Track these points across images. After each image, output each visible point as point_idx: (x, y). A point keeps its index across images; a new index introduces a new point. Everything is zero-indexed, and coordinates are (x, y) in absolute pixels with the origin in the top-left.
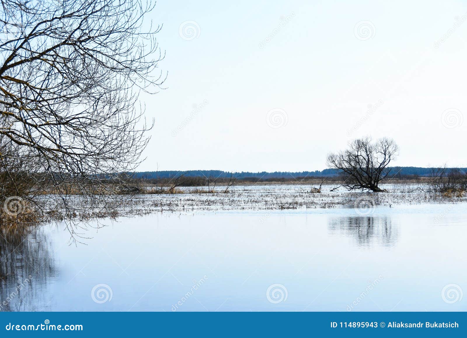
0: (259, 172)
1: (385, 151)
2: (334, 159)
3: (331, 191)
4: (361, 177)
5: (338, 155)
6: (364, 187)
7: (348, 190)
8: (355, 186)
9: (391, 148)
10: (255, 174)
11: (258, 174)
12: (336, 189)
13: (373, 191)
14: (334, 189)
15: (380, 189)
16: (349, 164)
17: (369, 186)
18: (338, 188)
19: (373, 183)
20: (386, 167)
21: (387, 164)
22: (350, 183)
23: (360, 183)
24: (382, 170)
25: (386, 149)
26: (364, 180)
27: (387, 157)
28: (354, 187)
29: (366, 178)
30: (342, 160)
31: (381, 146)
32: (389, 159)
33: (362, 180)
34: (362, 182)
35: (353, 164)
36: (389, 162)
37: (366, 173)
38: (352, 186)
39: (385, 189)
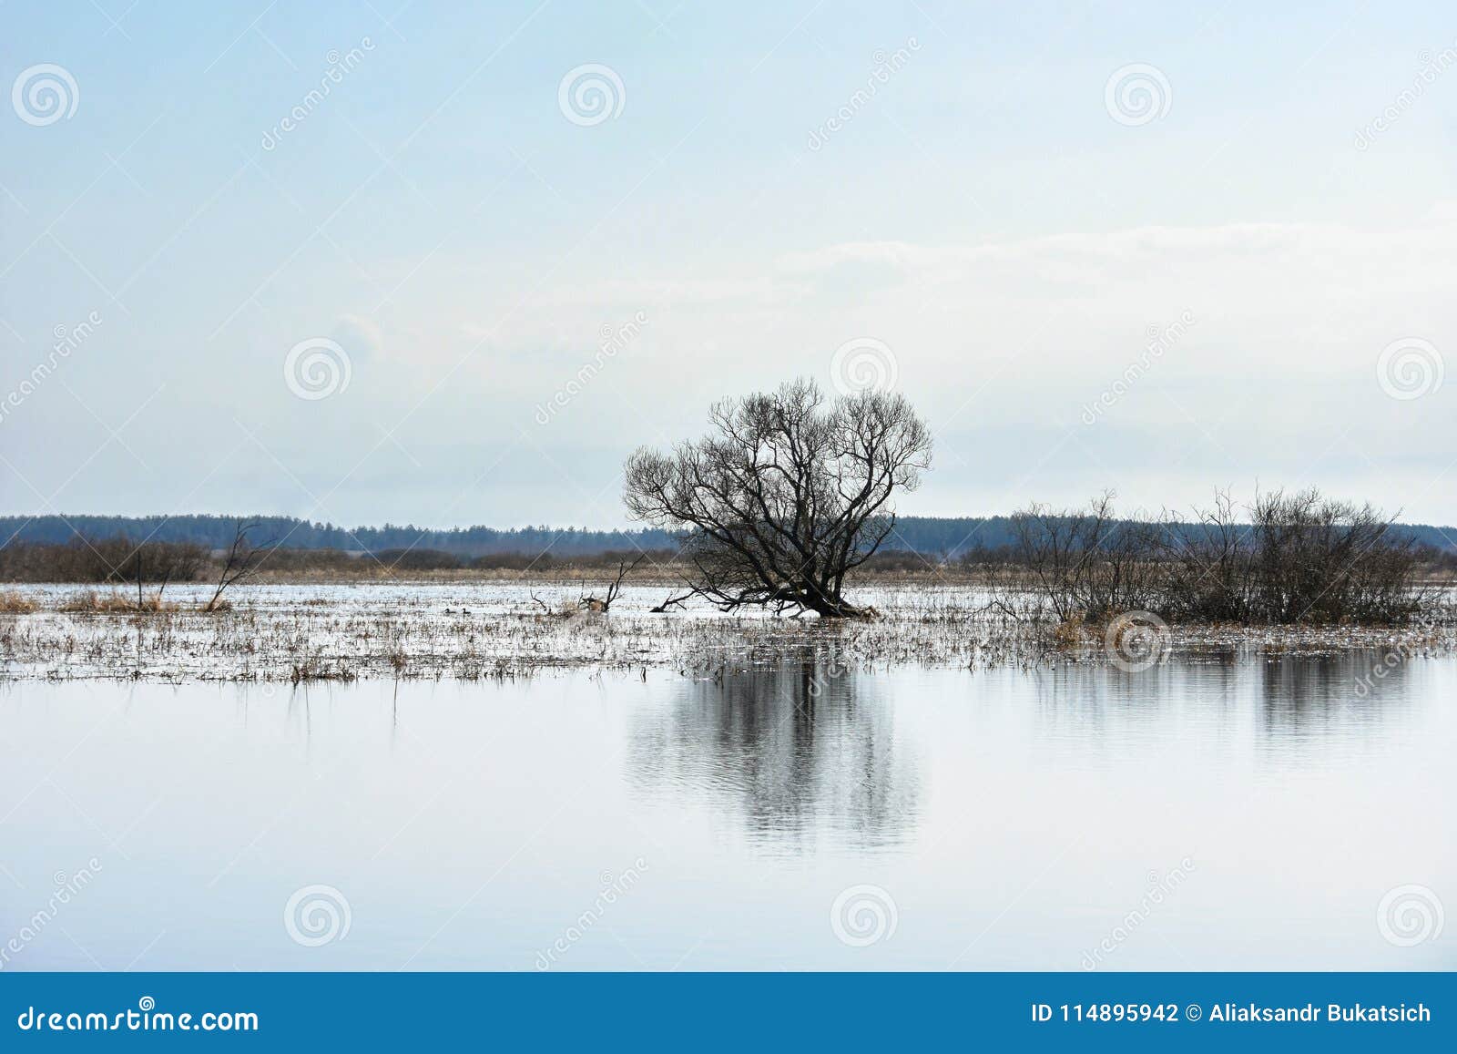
0: (457, 530)
1: (871, 450)
2: (657, 479)
3: (656, 610)
4: (771, 556)
5: (676, 460)
6: (783, 596)
7: (721, 610)
8: (751, 590)
9: (894, 438)
10: (440, 536)
11: (455, 537)
12: (675, 601)
13: (817, 614)
14: (667, 603)
15: (849, 606)
16: (721, 499)
17: (805, 592)
18: (684, 598)
19: (819, 579)
20: (874, 514)
21: (879, 503)
22: (722, 581)
23: (766, 580)
24: (858, 527)
25: (875, 441)
26: (785, 567)
27: (879, 471)
28: (743, 594)
29: (792, 561)
30: (694, 480)
31: (855, 428)
32: (886, 480)
33: (774, 568)
34: (773, 576)
35: (739, 499)
36: (886, 495)
37: (794, 539)
38: (734, 593)
39: (870, 608)
